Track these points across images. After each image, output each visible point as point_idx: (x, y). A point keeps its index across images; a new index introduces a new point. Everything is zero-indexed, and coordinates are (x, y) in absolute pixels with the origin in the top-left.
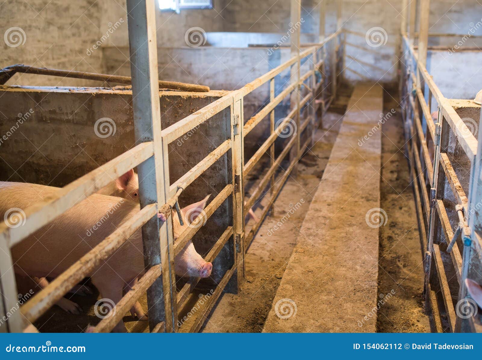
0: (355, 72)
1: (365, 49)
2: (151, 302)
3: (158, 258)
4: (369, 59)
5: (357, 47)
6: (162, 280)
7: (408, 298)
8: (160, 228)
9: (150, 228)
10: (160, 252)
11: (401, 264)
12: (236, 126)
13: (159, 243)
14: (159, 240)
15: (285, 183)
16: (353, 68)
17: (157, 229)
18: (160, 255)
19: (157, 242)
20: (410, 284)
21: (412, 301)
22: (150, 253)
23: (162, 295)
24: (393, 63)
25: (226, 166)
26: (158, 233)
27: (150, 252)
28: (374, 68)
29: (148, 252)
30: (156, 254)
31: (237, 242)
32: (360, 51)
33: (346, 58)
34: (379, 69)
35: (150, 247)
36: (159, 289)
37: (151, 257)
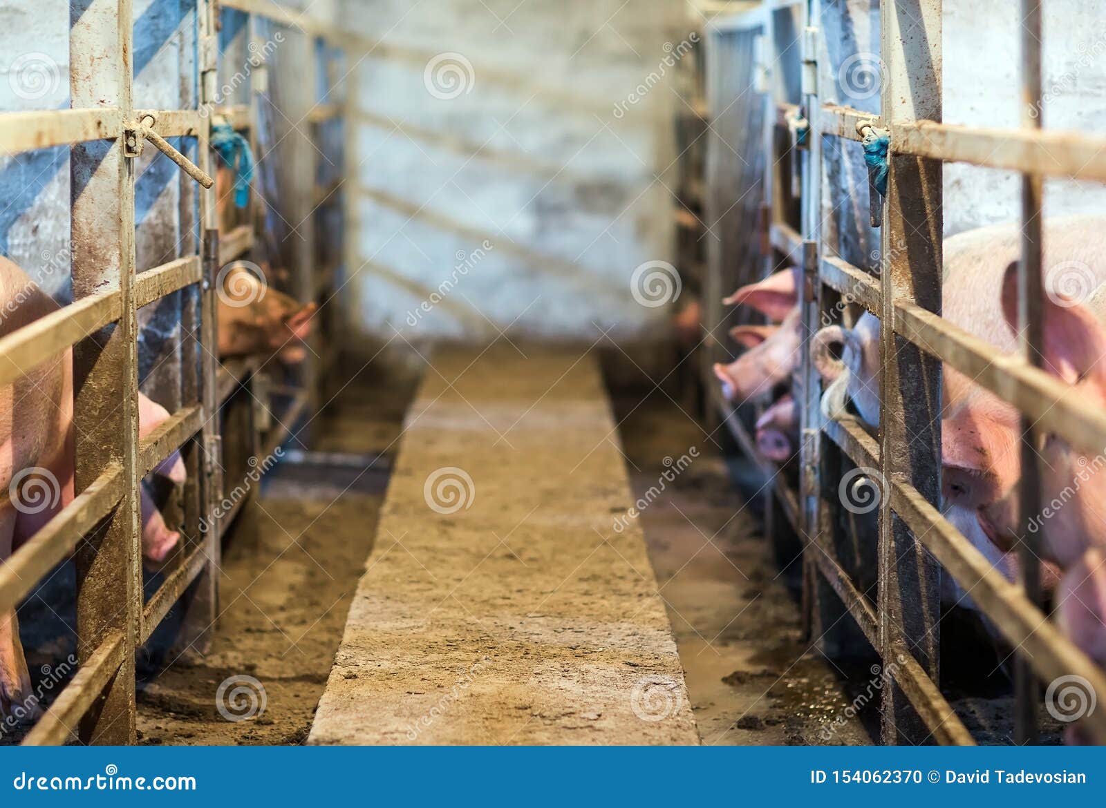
0: (418, 289)
1: (472, 149)
4: (501, 211)
5: (428, 136)
16: (407, 267)
24: (643, 228)
32: (443, 160)
33: (360, 207)
34: (564, 266)
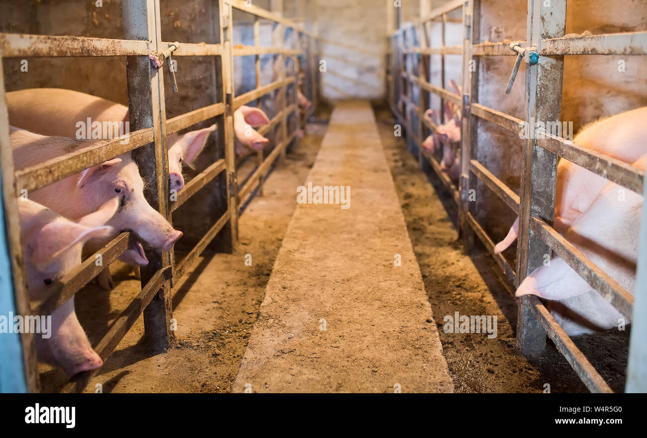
0: (335, 89)
3: (149, 120)
4: (351, 73)
6: (154, 151)
8: (151, 78)
9: (138, 78)
10: (151, 111)
11: (425, 223)
12: (225, 29)
13: (151, 97)
14: (151, 93)
15: (270, 172)
17: (148, 78)
18: (151, 115)
19: (148, 96)
20: (441, 237)
21: (448, 248)
22: (138, 114)
23: (154, 172)
25: (214, 83)
26: (150, 84)
27: (138, 112)
28: (357, 83)
29: (136, 113)
30: (146, 114)
31: (230, 181)
35: (139, 105)
36: (151, 165)
37: (140, 120)
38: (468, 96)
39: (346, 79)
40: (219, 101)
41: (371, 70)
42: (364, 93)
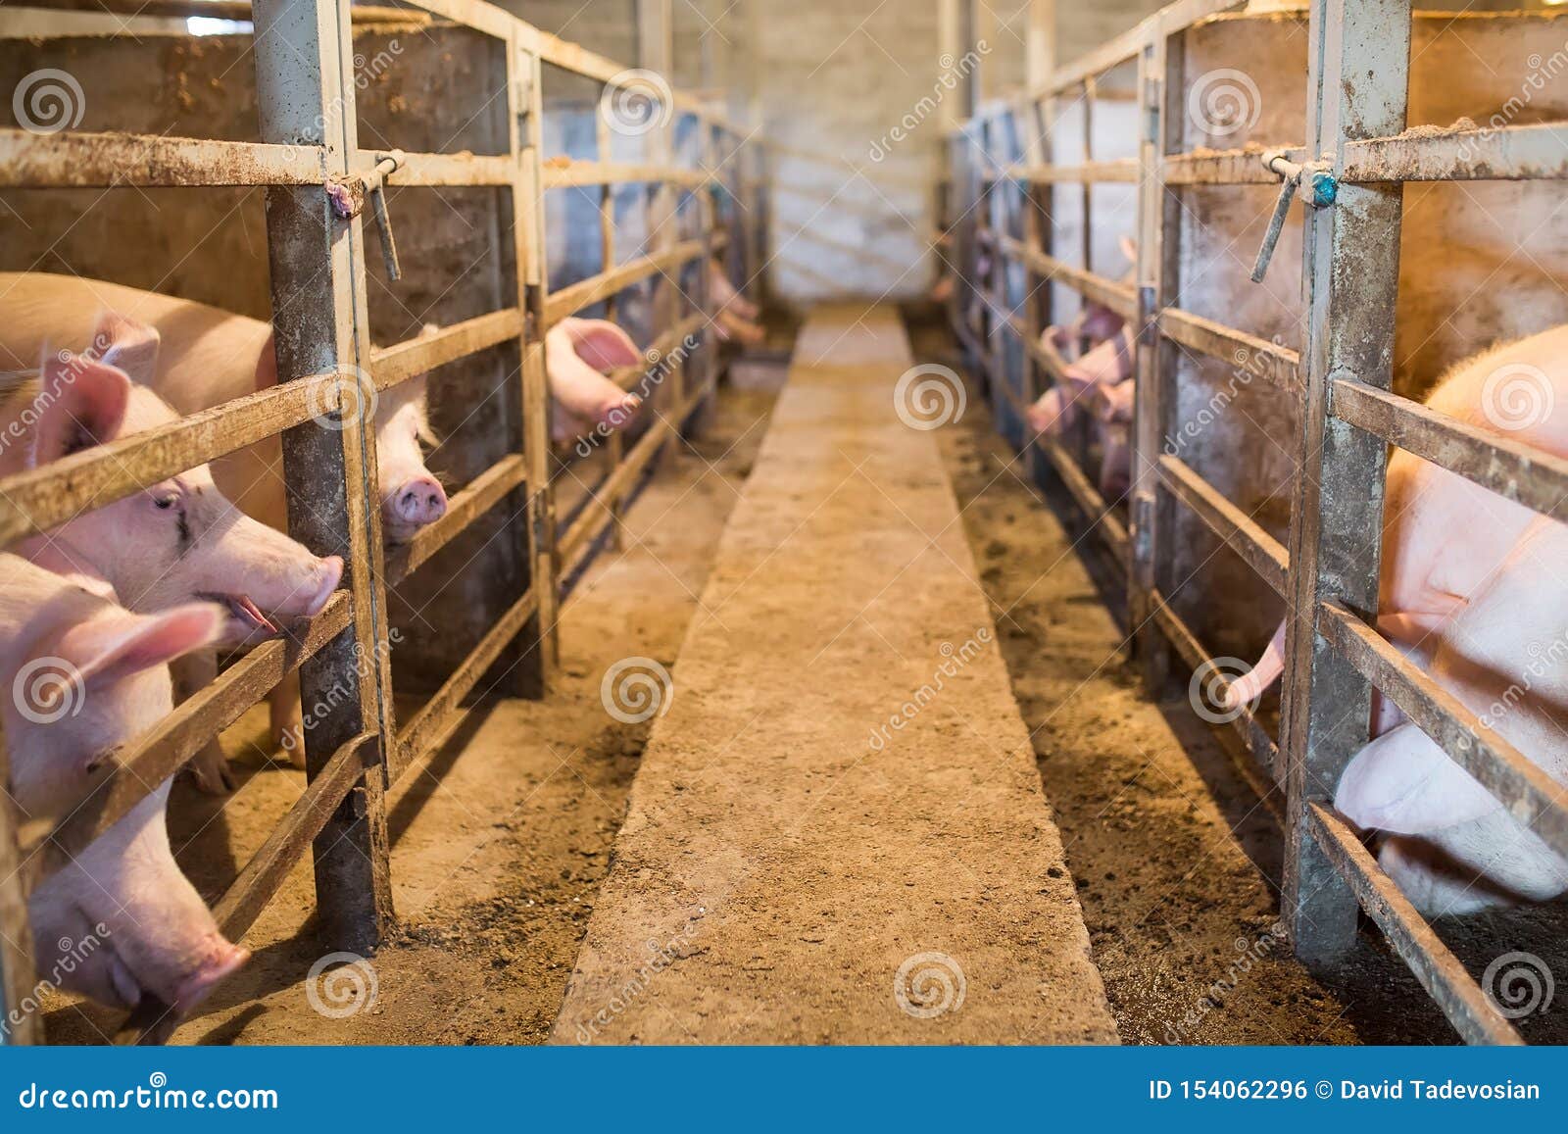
2: (300, 524)
3: (327, 354)
5: (810, 194)
7: (1082, 677)
8: (332, 243)
9: (299, 243)
10: (332, 328)
11: (1043, 620)
12: (523, 117)
13: (330, 294)
14: (330, 283)
15: (639, 489)
17: (323, 242)
18: (332, 339)
19: (324, 290)
20: (1083, 654)
21: (1101, 684)
22: (298, 337)
23: (340, 489)
25: (496, 257)
26: (327, 258)
27: (297, 332)
28: (864, 259)
29: (293, 335)
30: (319, 337)
31: (536, 512)
33: (777, 231)
35: (299, 313)
36: (331, 469)
37: (302, 353)
38: (1152, 291)
39: (835, 248)
40: (509, 303)
41: (897, 224)
42: (883, 283)
